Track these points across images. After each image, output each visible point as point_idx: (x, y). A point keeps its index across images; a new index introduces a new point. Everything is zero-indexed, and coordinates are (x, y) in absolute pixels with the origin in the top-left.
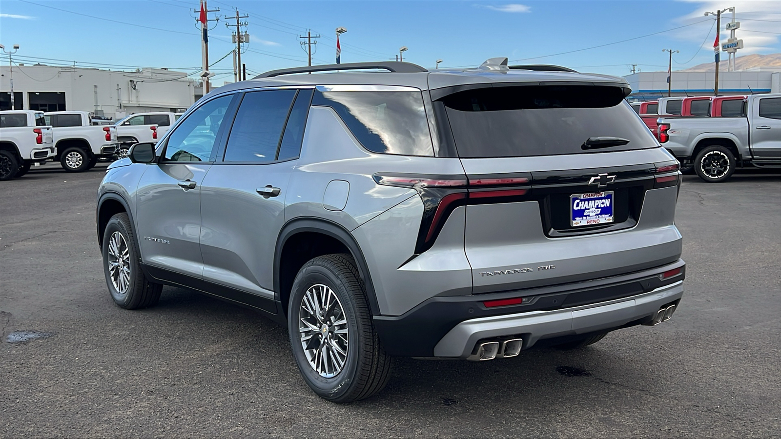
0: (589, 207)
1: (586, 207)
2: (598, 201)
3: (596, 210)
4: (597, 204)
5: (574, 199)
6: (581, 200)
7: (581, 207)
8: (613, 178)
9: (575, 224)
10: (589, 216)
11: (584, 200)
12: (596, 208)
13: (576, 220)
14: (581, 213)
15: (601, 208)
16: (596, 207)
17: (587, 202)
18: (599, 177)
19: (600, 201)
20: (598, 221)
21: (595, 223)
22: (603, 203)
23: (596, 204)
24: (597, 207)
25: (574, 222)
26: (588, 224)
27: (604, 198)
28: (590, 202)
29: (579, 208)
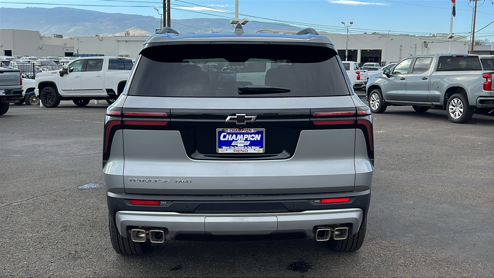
0: (237, 139)
1: (233, 139)
2: (247, 135)
3: (245, 142)
4: (247, 137)
5: (220, 133)
6: (229, 134)
7: (228, 138)
8: (252, 118)
9: (220, 151)
10: (237, 146)
11: (232, 134)
12: (244, 141)
13: (222, 148)
14: (228, 144)
15: (250, 140)
16: (244, 139)
17: (234, 136)
18: (236, 117)
19: (250, 135)
20: (246, 151)
21: (242, 152)
22: (253, 137)
23: (245, 138)
24: (246, 140)
25: (220, 149)
26: (235, 152)
27: (255, 133)
28: (239, 135)
29: (226, 139)
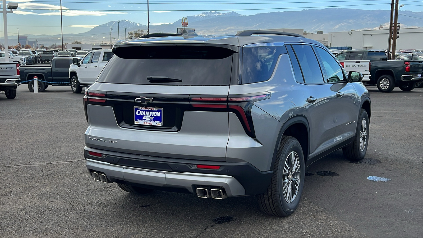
0: (146, 115)
1: (144, 115)
2: (152, 112)
3: (151, 117)
4: (152, 114)
5: (136, 109)
6: (141, 110)
7: (141, 114)
8: (150, 100)
9: (136, 123)
10: (146, 120)
11: (143, 111)
12: (150, 116)
13: (137, 120)
14: (141, 118)
15: (154, 116)
16: (150, 115)
17: (144, 112)
18: (140, 99)
19: (153, 112)
20: (151, 124)
21: (149, 124)
22: (155, 114)
23: (151, 114)
24: (151, 116)
25: (136, 121)
26: (145, 124)
27: (157, 111)
28: (147, 112)
29: (140, 114)
